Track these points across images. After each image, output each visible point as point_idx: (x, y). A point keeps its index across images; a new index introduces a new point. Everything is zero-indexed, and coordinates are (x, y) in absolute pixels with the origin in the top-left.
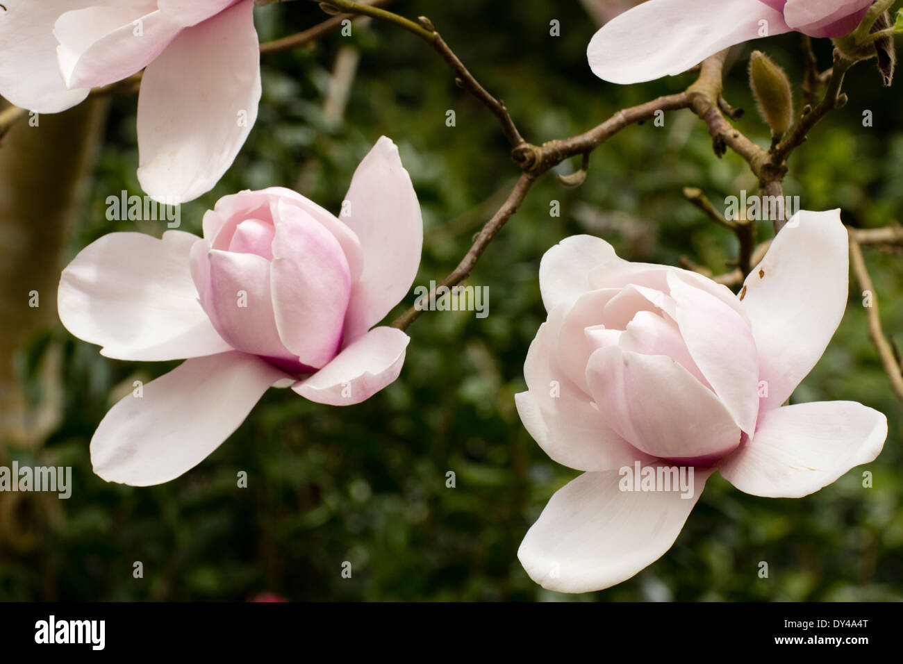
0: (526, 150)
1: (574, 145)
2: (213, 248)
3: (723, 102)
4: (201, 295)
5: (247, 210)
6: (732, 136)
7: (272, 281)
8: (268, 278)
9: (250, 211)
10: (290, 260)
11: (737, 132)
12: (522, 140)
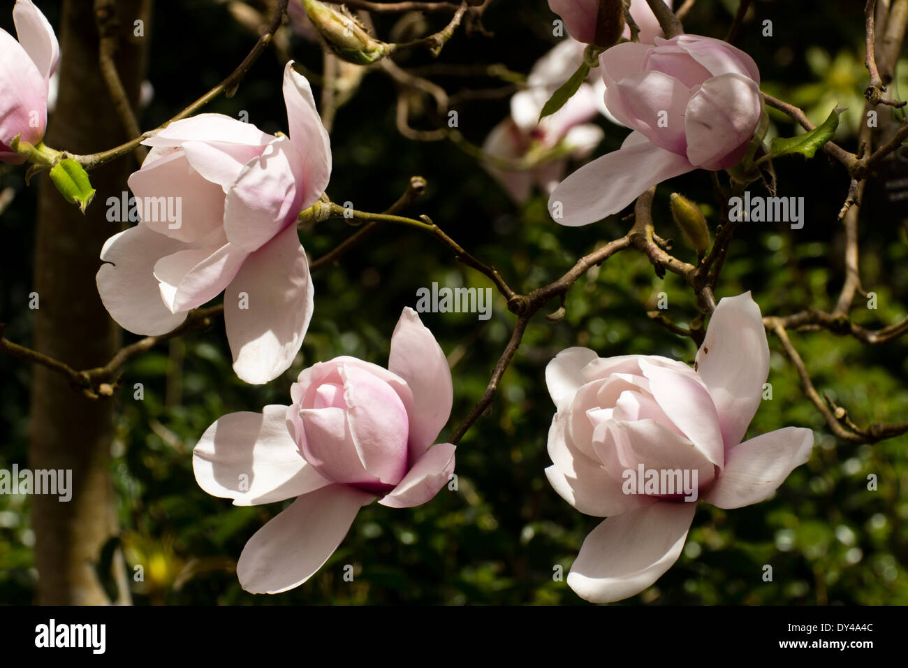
0: (517, 300)
1: (552, 290)
2: (302, 408)
3: (656, 237)
4: (300, 446)
5: (322, 377)
6: (668, 261)
7: (350, 425)
8: (346, 423)
9: (324, 378)
10: (361, 407)
11: (672, 257)
12: (513, 293)
